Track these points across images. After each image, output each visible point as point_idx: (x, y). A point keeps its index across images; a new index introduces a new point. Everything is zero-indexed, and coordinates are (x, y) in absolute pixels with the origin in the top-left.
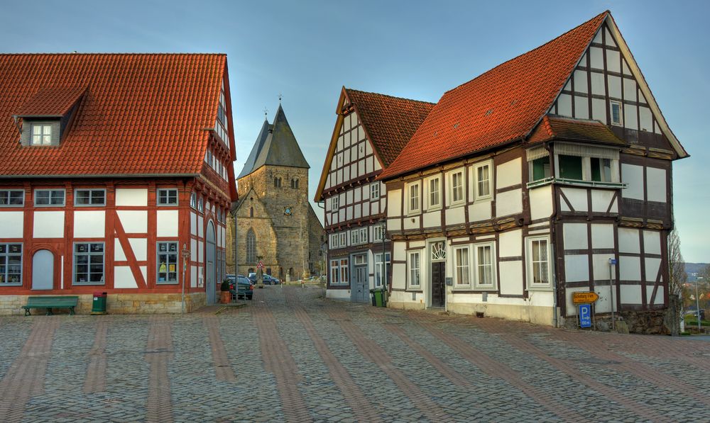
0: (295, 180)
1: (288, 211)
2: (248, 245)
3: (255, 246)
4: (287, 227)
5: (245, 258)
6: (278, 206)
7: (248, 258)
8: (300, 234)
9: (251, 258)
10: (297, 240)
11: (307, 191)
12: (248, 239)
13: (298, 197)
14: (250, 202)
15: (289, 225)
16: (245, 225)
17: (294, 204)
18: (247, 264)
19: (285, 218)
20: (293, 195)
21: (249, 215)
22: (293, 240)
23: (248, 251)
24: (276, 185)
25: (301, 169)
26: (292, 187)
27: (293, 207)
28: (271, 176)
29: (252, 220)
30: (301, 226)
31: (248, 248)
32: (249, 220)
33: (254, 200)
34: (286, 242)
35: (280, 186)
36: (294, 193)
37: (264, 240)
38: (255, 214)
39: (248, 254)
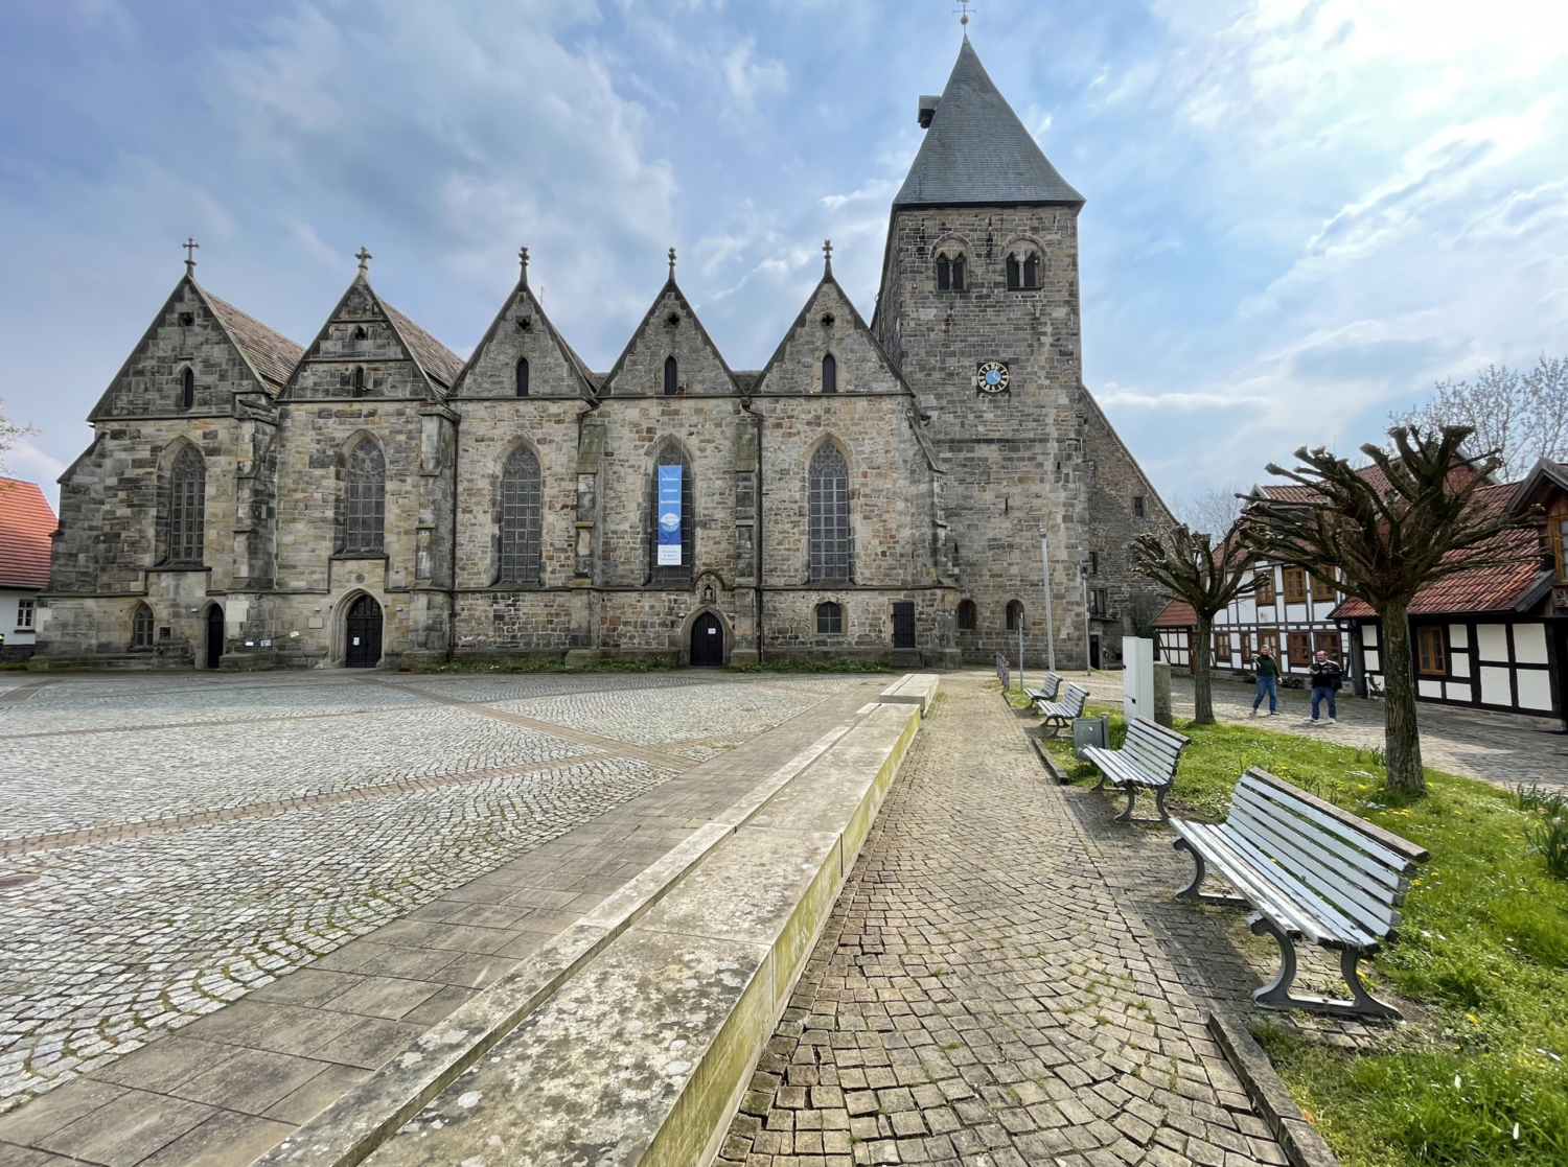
0: (1021, 258)
1: (994, 376)
2: (815, 510)
3: (846, 510)
4: (990, 441)
5: (800, 558)
6: (951, 363)
7: (815, 559)
8: (1049, 465)
9: (829, 560)
10: (1035, 488)
11: (1074, 294)
12: (815, 484)
13: (1035, 323)
14: (820, 333)
15: (1004, 430)
16: (800, 427)
17: (1021, 350)
18: (809, 586)
19: (984, 405)
20: (1016, 314)
21: (817, 387)
22: (1016, 490)
23: (815, 533)
24: (943, 284)
25: (1044, 213)
26: (1013, 285)
27: (1016, 361)
28: (921, 250)
29: (825, 402)
30: (1053, 432)
31: (814, 522)
32: (816, 407)
33: (837, 322)
34: (988, 497)
35: (958, 285)
36: (1020, 306)
37: (880, 484)
38: (843, 382)
39: (815, 546)
